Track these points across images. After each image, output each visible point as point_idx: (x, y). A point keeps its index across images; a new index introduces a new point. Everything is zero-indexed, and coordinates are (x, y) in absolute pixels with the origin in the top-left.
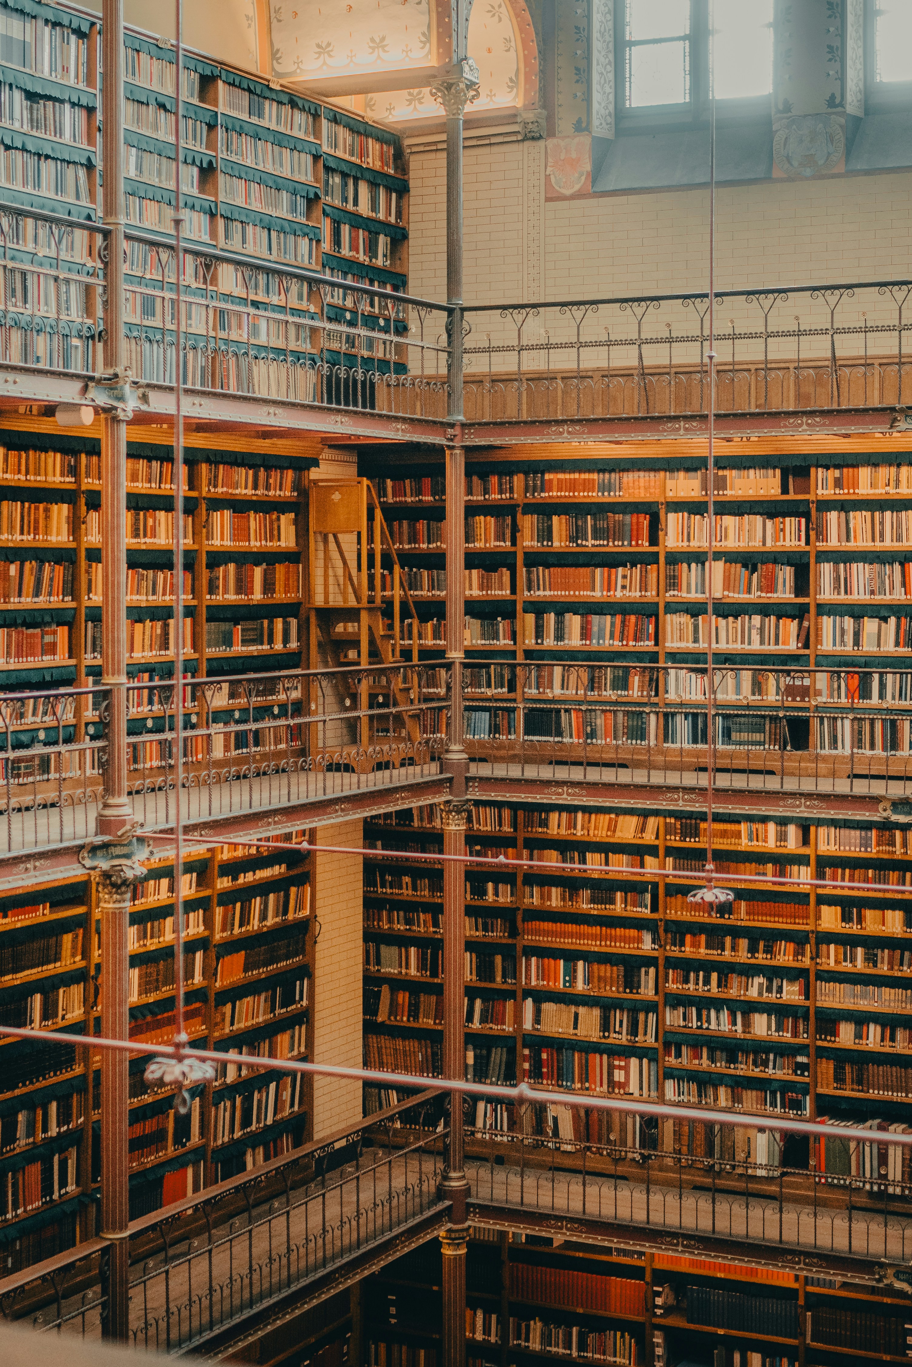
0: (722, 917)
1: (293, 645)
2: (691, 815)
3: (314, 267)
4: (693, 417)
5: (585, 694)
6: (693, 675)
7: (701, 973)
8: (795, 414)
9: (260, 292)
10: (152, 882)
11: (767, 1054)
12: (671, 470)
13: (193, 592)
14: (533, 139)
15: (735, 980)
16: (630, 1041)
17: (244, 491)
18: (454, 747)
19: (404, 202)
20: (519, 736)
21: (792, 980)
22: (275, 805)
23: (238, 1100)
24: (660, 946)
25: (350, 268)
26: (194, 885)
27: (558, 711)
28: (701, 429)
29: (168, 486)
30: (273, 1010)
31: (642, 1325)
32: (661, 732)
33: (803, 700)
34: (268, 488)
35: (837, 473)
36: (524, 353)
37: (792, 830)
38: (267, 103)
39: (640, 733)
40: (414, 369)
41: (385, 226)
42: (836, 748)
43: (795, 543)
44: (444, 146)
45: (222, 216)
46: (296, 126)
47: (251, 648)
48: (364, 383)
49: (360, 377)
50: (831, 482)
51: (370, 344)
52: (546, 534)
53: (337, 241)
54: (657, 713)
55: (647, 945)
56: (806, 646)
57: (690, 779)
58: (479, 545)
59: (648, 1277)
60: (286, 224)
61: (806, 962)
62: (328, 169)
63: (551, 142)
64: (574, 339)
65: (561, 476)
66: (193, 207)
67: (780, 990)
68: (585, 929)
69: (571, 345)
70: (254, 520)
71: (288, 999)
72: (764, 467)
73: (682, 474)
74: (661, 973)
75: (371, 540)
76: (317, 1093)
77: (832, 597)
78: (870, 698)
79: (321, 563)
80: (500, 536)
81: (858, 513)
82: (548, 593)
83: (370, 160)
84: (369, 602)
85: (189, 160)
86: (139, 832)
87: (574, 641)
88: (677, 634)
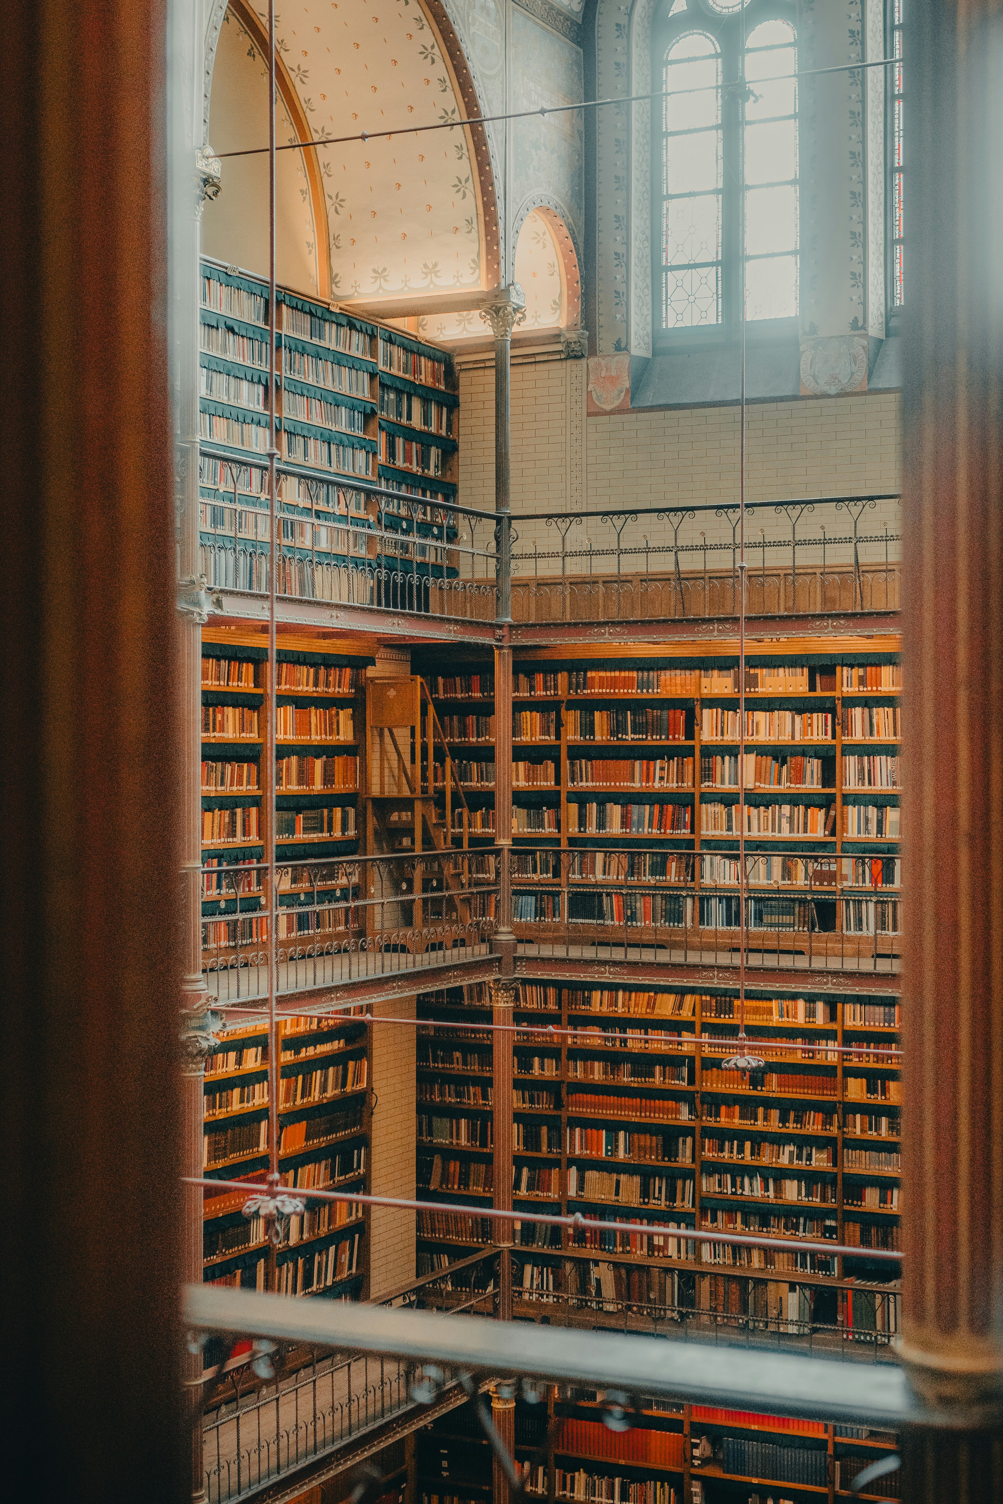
0: (755, 1089)
1: (351, 833)
2: (725, 993)
3: (370, 477)
4: (726, 620)
5: (626, 879)
6: (727, 862)
7: (735, 1142)
8: (821, 617)
9: (321, 502)
10: (220, 1055)
11: (798, 1218)
12: (706, 669)
13: (258, 782)
14: (576, 357)
15: (767, 1149)
16: (668, 1206)
17: (306, 688)
18: (502, 929)
19: (454, 417)
20: (564, 917)
21: (820, 1148)
22: (337, 982)
23: (300, 1262)
24: (697, 1117)
25: (404, 478)
26: (259, 1058)
27: (600, 895)
28: (733, 630)
29: (235, 684)
30: (332, 1177)
31: (681, 1475)
32: (697, 915)
33: (830, 885)
34: (327, 685)
35: (861, 672)
36: (568, 559)
37: (820, 1006)
38: (327, 325)
39: (676, 916)
40: (465, 574)
41: (436, 439)
42: (861, 930)
43: (822, 737)
44: (493, 363)
45: (285, 431)
46: (354, 346)
47: (312, 836)
48: (419, 587)
49: (415, 582)
50: (855, 681)
51: (423, 550)
52: (588, 728)
53: (392, 454)
54: (693, 897)
55: (684, 1116)
56: (833, 833)
57: (724, 959)
58: (525, 739)
59: (687, 1429)
60: (344, 438)
61: (834, 1131)
62: (383, 386)
63: (592, 361)
64: (614, 546)
65: (602, 674)
66: (259, 423)
67: (809, 1158)
68: (624, 1100)
69: (612, 552)
70: (315, 715)
71: (347, 1167)
72: (792, 666)
73: (716, 673)
74: (697, 1144)
75: (424, 734)
76: (373, 1257)
77: (857, 788)
78: (893, 883)
79: (377, 755)
80: (545, 731)
81: (881, 709)
82: (590, 784)
83: (423, 377)
84: (422, 793)
85: (256, 380)
86: (213, 1006)
87: (615, 829)
88: (711, 823)
